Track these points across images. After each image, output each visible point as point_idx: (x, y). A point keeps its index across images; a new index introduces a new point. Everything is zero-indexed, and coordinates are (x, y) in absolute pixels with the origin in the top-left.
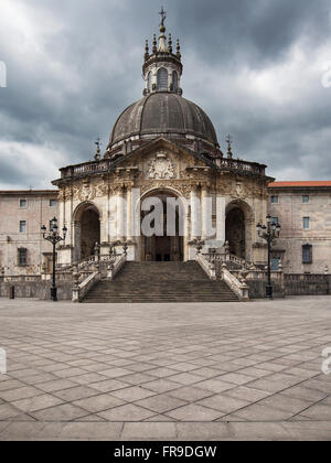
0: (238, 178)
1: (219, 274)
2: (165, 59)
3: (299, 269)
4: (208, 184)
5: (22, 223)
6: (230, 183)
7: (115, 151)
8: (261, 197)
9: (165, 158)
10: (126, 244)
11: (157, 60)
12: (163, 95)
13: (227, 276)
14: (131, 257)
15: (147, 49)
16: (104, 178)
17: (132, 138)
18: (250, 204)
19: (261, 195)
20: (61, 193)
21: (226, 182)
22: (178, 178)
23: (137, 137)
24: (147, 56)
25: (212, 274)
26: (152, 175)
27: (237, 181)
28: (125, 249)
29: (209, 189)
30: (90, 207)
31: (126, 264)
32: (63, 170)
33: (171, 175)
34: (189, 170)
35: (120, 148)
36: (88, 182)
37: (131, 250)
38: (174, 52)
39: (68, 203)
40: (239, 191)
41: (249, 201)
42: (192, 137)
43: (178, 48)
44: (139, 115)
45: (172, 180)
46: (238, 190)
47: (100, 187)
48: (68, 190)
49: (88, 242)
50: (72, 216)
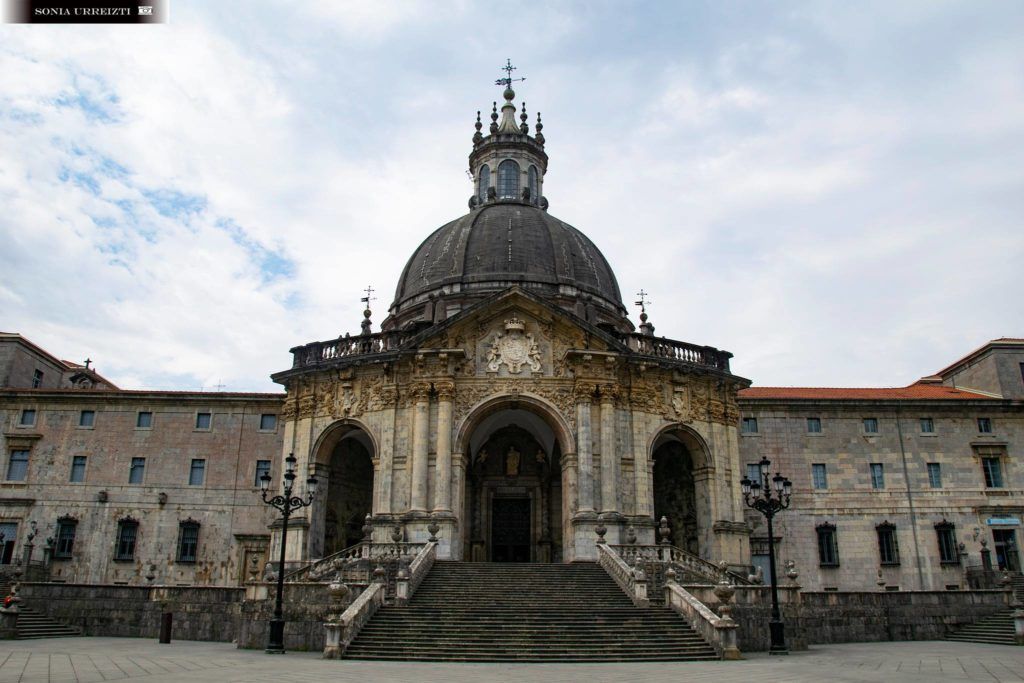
0: (677, 377)
1: (658, 594)
2: (515, 146)
3: (813, 580)
4: (616, 389)
5: (197, 464)
6: (660, 389)
7: (408, 314)
8: (726, 418)
9: (521, 332)
10: (436, 521)
11: (499, 146)
12: (512, 209)
13: (680, 597)
14: (444, 552)
15: (479, 126)
16: (388, 372)
17: (447, 291)
18: (705, 435)
19: (725, 415)
20: (291, 401)
21: (651, 386)
22: (551, 374)
23: (457, 289)
24: (478, 139)
25: (640, 592)
26: (493, 367)
27: (675, 383)
28: (433, 531)
29: (617, 399)
30: (352, 434)
31: (434, 567)
32: (299, 352)
33: (536, 368)
34: (573, 358)
35: (420, 309)
36: (353, 379)
37: (445, 533)
38: (532, 133)
39: (306, 422)
40: (680, 405)
41: (701, 428)
42: (571, 292)
43: (539, 127)
44: (461, 244)
45: (537, 379)
46: (679, 403)
47: (378, 391)
48: (306, 395)
49: (342, 512)
50: (311, 453)
